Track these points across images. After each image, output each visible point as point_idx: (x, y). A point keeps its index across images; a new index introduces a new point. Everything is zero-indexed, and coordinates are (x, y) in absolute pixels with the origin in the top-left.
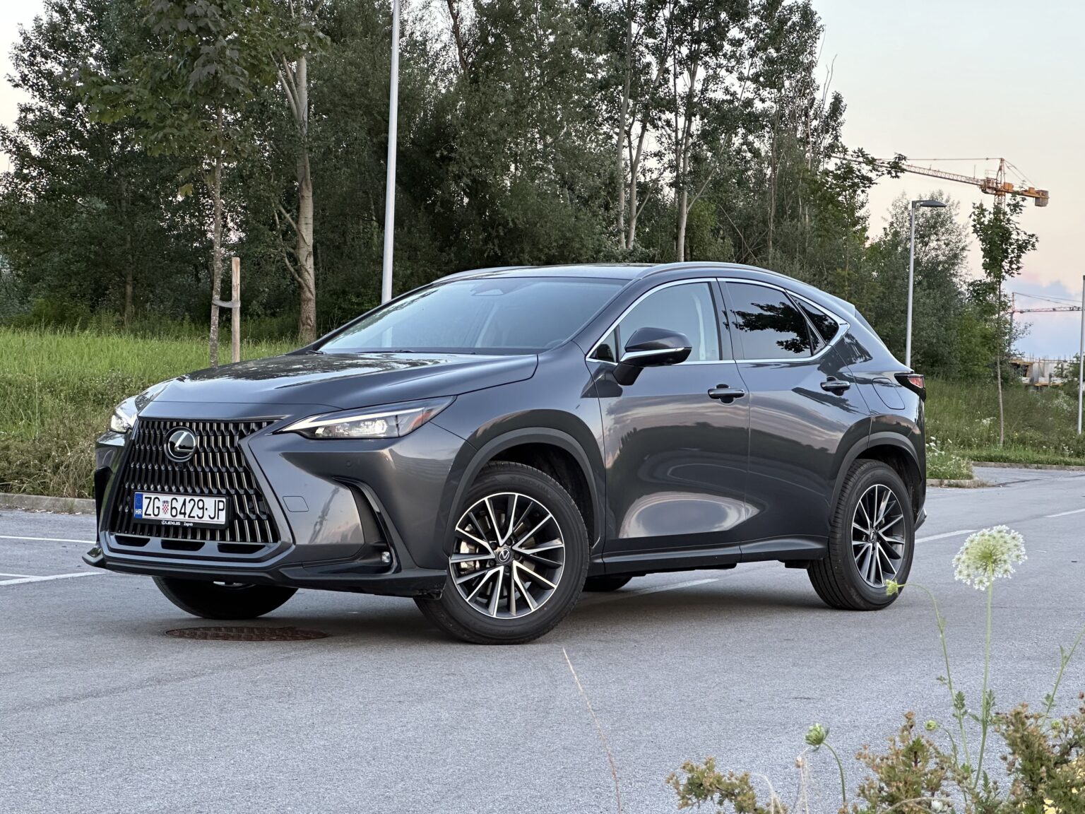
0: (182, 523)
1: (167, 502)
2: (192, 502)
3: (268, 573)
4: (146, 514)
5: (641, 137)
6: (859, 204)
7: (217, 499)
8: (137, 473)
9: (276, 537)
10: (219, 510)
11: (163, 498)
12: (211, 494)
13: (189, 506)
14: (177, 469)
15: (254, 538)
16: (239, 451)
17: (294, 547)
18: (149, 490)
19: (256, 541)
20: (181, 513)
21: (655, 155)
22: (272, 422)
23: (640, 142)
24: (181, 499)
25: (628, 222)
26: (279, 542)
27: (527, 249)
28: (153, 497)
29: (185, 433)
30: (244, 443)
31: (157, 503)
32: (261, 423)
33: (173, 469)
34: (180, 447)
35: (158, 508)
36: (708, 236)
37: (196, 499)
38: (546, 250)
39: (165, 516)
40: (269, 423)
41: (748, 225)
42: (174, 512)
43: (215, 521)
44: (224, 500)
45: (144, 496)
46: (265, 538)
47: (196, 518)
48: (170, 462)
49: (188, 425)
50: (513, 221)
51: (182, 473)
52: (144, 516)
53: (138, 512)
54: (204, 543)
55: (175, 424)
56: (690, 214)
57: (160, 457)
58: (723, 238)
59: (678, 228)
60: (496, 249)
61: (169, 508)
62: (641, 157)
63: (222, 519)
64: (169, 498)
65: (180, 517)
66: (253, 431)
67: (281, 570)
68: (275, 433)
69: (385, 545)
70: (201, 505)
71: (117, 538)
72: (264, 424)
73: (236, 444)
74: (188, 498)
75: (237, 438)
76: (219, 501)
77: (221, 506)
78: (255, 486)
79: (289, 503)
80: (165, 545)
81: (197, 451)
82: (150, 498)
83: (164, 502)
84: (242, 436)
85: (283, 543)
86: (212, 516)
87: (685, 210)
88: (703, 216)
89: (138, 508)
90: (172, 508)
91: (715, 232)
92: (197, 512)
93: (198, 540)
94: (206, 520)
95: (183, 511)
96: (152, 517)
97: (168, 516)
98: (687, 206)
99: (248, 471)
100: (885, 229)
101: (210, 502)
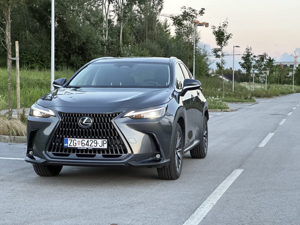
0: (87, 148)
1: (80, 141)
3: (124, 164)
4: (70, 145)
5: (109, 6)
9: (126, 151)
11: (77, 140)
12: (99, 138)
13: (90, 143)
15: (117, 152)
17: (133, 155)
20: (86, 145)
21: (113, 11)
24: (86, 140)
25: (105, 31)
29: (87, 118)
30: (112, 121)
31: (75, 142)
33: (82, 130)
34: (85, 123)
36: (128, 35)
37: (93, 140)
40: (119, 114)
41: (139, 32)
42: (83, 145)
43: (102, 147)
44: (106, 140)
45: (69, 140)
46: (121, 152)
47: (94, 146)
49: (88, 115)
51: (86, 131)
53: (66, 145)
54: (96, 155)
55: (82, 115)
56: (123, 29)
57: (76, 126)
58: (132, 36)
59: (119, 33)
60: (67, 39)
61: (81, 143)
62: (109, 12)
63: (105, 146)
64: (81, 140)
67: (129, 163)
68: (121, 117)
71: (53, 154)
72: (117, 114)
74: (89, 140)
76: (104, 141)
78: (117, 135)
80: (78, 155)
81: (93, 125)
82: (72, 140)
83: (78, 141)
85: (129, 154)
86: (101, 145)
87: (122, 28)
88: (127, 29)
89: (66, 143)
90: (82, 143)
91: (130, 34)
93: (93, 153)
94: (98, 147)
97: (80, 146)
99: (115, 130)
101: (100, 141)
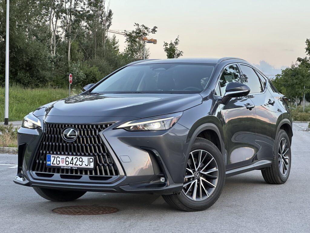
0: (72, 167)
1: (64, 159)
2: (76, 159)
3: (114, 188)
4: (53, 164)
5: (56, 21)
6: (116, 42)
7: (89, 157)
8: (47, 147)
9: (117, 173)
10: (90, 162)
11: (61, 157)
12: (85, 155)
13: (75, 161)
14: (68, 145)
15: (106, 174)
16: (99, 137)
17: (125, 177)
18: (53, 154)
19: (107, 175)
20: (71, 163)
21: (61, 27)
22: (112, 124)
23: (56, 23)
24: (71, 157)
25: (53, 47)
26: (119, 176)
27: (25, 55)
28: (56, 157)
29: (72, 130)
30: (101, 134)
31: (58, 159)
32: (107, 125)
33: (66, 145)
34: (69, 135)
35: (59, 161)
36: (76, 52)
37: (79, 157)
38: (30, 56)
39: (63, 165)
40: (110, 125)
41: (87, 49)
42: (67, 163)
43: (89, 167)
44: (93, 158)
45: (51, 156)
46: (111, 174)
47: (79, 165)
48: (65, 142)
49: (73, 126)
50: (19, 46)
51: (70, 146)
52: (52, 165)
53: (48, 163)
54: (82, 176)
55: (67, 126)
56: (71, 45)
57: (59, 140)
58: (80, 52)
59: (67, 49)
60: (14, 55)
61: (65, 161)
62: (57, 28)
63: (92, 165)
64: (64, 157)
65: (71, 165)
66: (104, 128)
67: (120, 187)
68: (113, 129)
69: (163, 175)
70: (81, 160)
71: (36, 173)
72: (108, 125)
73: (97, 134)
74: (74, 157)
75: (97, 131)
76: (90, 158)
77: (91, 160)
78: (106, 152)
79: (123, 159)
80: (62, 176)
81: (78, 137)
82: (55, 157)
83: (62, 159)
84: (100, 131)
85: (121, 175)
86: (87, 164)
87: (70, 44)
88: (75, 46)
89: (48, 161)
91: (78, 51)
92: (78, 163)
93: (79, 174)
94: (84, 166)
95: (72, 162)
96: (56, 165)
97: (64, 165)
98: (71, 43)
99: (103, 145)
100: (125, 50)
101: (85, 159)
